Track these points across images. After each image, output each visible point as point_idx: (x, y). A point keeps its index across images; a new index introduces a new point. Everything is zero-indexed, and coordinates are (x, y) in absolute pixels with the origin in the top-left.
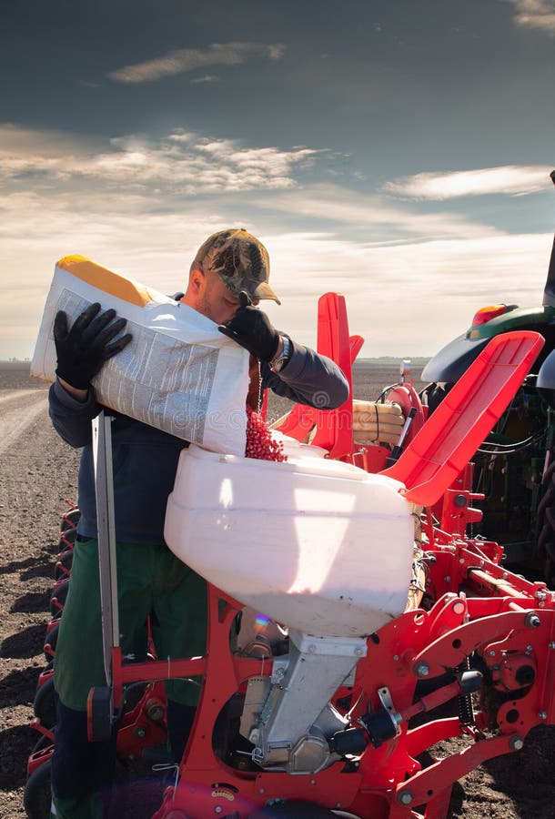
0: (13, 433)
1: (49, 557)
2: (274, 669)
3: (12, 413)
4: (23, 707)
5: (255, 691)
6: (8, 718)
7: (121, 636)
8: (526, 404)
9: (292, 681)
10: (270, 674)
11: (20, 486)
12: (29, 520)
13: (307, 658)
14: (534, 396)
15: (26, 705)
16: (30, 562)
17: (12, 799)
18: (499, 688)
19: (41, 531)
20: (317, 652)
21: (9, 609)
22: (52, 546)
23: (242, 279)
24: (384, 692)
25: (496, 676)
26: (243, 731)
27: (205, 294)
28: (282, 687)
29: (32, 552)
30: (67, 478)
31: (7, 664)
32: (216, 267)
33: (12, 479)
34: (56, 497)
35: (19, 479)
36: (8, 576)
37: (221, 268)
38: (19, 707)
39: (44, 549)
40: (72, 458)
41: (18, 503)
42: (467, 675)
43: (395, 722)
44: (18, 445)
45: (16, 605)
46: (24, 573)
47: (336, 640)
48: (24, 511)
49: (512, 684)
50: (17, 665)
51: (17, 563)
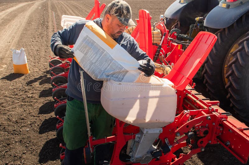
0: (23, 24)
1: (47, 75)
2: (136, 137)
3: (21, 15)
4: (51, 132)
5: (130, 143)
6: (48, 136)
7: (91, 133)
8: (199, 27)
9: (141, 141)
10: (135, 138)
11: (30, 46)
12: (37, 61)
13: (146, 135)
14: (201, 24)
15: (52, 131)
16: (41, 78)
17: (55, 163)
18: (198, 136)
19: (42, 65)
20: (149, 133)
21: (38, 96)
22: (47, 71)
23: (124, 18)
24: (167, 140)
25: (198, 133)
26: (127, 153)
27: (111, 22)
28: (138, 142)
29: (41, 74)
30: (46, 43)
31: (43, 117)
32: (116, 14)
33: (27, 44)
34: (44, 51)
35: (30, 44)
36: (35, 83)
37: (117, 14)
38: (50, 132)
39: (44, 72)
40: (45, 34)
41: (31, 54)
42: (190, 133)
43: (170, 148)
44: (26, 29)
45: (40, 95)
46: (40, 82)
47: (154, 129)
48: (34, 57)
49: (202, 135)
50: (46, 117)
51: (37, 78)
